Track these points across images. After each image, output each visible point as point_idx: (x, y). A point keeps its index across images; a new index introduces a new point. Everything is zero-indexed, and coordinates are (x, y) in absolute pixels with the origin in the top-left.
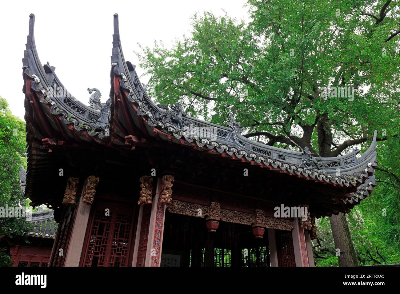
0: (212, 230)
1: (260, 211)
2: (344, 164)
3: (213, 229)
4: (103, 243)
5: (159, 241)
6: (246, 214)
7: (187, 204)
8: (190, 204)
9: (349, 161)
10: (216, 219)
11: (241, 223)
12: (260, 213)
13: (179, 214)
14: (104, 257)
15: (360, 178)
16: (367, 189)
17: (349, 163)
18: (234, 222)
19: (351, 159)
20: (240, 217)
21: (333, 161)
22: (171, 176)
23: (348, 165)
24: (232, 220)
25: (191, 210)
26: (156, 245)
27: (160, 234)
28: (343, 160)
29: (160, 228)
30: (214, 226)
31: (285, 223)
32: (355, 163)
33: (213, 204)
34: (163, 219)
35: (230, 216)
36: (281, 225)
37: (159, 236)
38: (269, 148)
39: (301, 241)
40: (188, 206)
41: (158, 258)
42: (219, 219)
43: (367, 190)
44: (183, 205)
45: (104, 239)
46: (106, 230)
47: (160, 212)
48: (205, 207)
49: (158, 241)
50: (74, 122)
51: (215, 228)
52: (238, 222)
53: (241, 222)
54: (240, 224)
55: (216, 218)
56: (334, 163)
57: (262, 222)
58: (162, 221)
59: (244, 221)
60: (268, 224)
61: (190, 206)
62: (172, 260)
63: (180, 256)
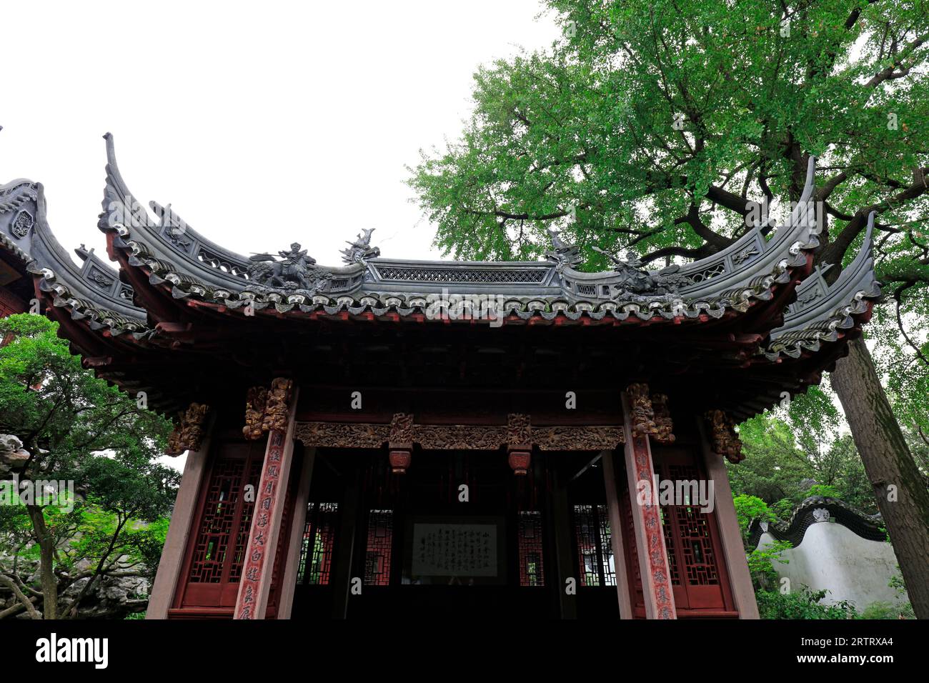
0: (395, 471)
1: (517, 416)
2: (731, 266)
3: (396, 468)
4: (227, 513)
5: (270, 502)
6: (486, 428)
7: (342, 426)
8: (348, 426)
9: (743, 254)
10: (401, 447)
11: (471, 448)
12: (517, 421)
13: (325, 447)
14: (228, 537)
15: (764, 290)
16: (849, 312)
17: (745, 259)
18: (451, 448)
19: (750, 248)
20: (470, 435)
21: (706, 266)
22: (283, 379)
23: (743, 265)
24: (448, 445)
25: (350, 437)
26: (264, 509)
27: (272, 489)
28: (729, 256)
29: (273, 478)
30: (399, 461)
31: (597, 433)
32: (759, 255)
33: (396, 417)
34: (281, 460)
35: (443, 435)
36: (584, 439)
37: (269, 492)
38: (593, 278)
39: (638, 470)
40: (345, 429)
41: (266, 532)
42: (409, 445)
43: (850, 314)
44: (334, 429)
45: (229, 506)
46: (233, 491)
47: (275, 448)
48: (383, 427)
49: (268, 501)
50: (109, 324)
51: (401, 465)
52: (464, 446)
53: (470, 445)
54: (467, 450)
55: (401, 445)
56: (710, 269)
57: (522, 439)
58: (280, 464)
59: (479, 443)
60: (547, 442)
61: (348, 429)
62: (478, 534)
63: (495, 526)
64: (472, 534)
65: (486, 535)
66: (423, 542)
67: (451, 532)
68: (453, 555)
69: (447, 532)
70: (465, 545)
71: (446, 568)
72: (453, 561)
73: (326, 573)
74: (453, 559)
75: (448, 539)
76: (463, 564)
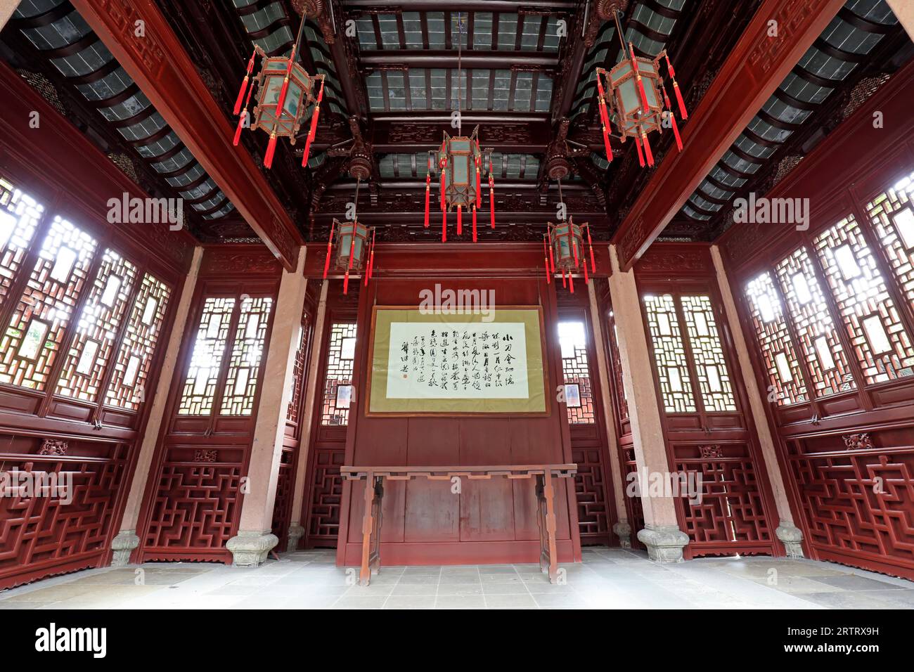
62: (495, 337)
63: (523, 324)
64: (486, 336)
65: (507, 338)
66: (405, 349)
67: (450, 334)
68: (455, 367)
69: (445, 334)
70: (475, 352)
71: (444, 386)
72: (454, 377)
73: (249, 397)
74: (455, 374)
75: (445, 343)
76: (472, 380)
